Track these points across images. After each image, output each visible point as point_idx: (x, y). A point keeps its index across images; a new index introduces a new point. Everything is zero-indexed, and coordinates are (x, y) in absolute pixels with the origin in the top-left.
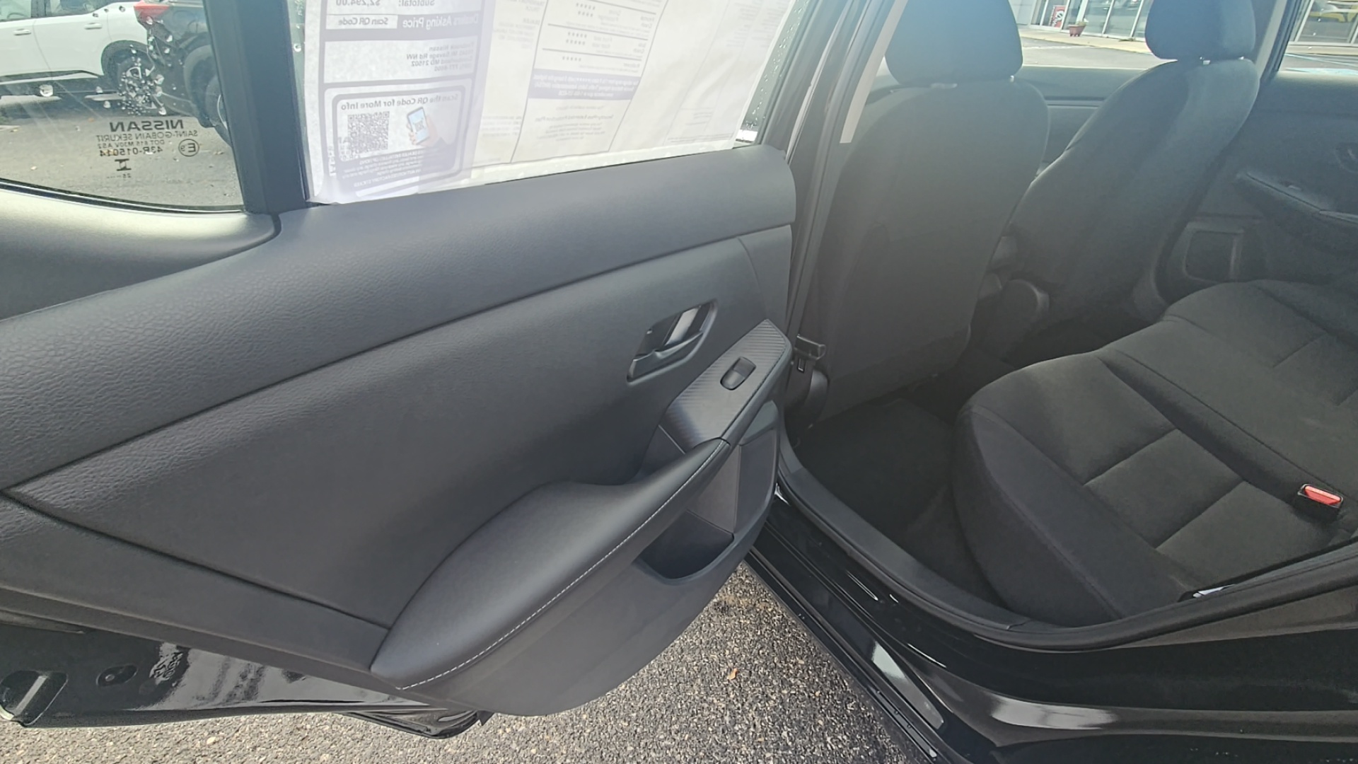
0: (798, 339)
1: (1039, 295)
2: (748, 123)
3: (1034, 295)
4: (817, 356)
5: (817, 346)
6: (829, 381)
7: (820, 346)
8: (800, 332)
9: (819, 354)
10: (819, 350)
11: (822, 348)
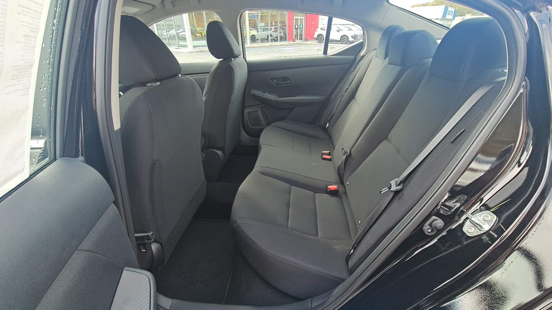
0: (136, 236)
1: (219, 152)
2: (35, 134)
3: (217, 153)
4: (152, 240)
5: (149, 235)
6: (161, 244)
7: (150, 234)
8: (136, 233)
9: (152, 239)
10: (150, 236)
11: (152, 234)
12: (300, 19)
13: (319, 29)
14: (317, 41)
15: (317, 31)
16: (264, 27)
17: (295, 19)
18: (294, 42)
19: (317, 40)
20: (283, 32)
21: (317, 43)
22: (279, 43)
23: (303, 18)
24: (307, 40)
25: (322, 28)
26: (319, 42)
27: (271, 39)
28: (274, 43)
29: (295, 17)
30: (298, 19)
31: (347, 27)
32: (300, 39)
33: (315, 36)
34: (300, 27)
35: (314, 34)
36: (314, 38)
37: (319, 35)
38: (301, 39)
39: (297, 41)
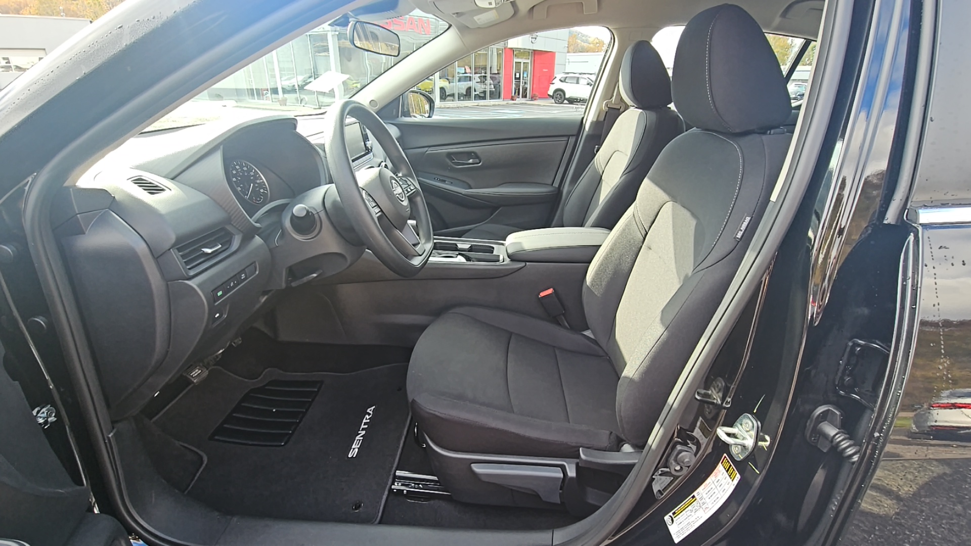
12: (524, 63)
13: (556, 81)
14: (553, 100)
15: (553, 84)
16: (463, 74)
17: (516, 62)
18: (513, 100)
19: (553, 98)
20: (494, 85)
21: (553, 103)
22: (488, 102)
23: (529, 61)
24: (534, 98)
25: (563, 79)
26: (557, 102)
27: (475, 95)
28: (482, 102)
29: (516, 60)
30: (520, 62)
31: (589, 78)
32: (522, 97)
33: (551, 92)
34: (523, 77)
35: (548, 89)
36: (549, 95)
37: (556, 91)
38: (525, 96)
39: (517, 99)
